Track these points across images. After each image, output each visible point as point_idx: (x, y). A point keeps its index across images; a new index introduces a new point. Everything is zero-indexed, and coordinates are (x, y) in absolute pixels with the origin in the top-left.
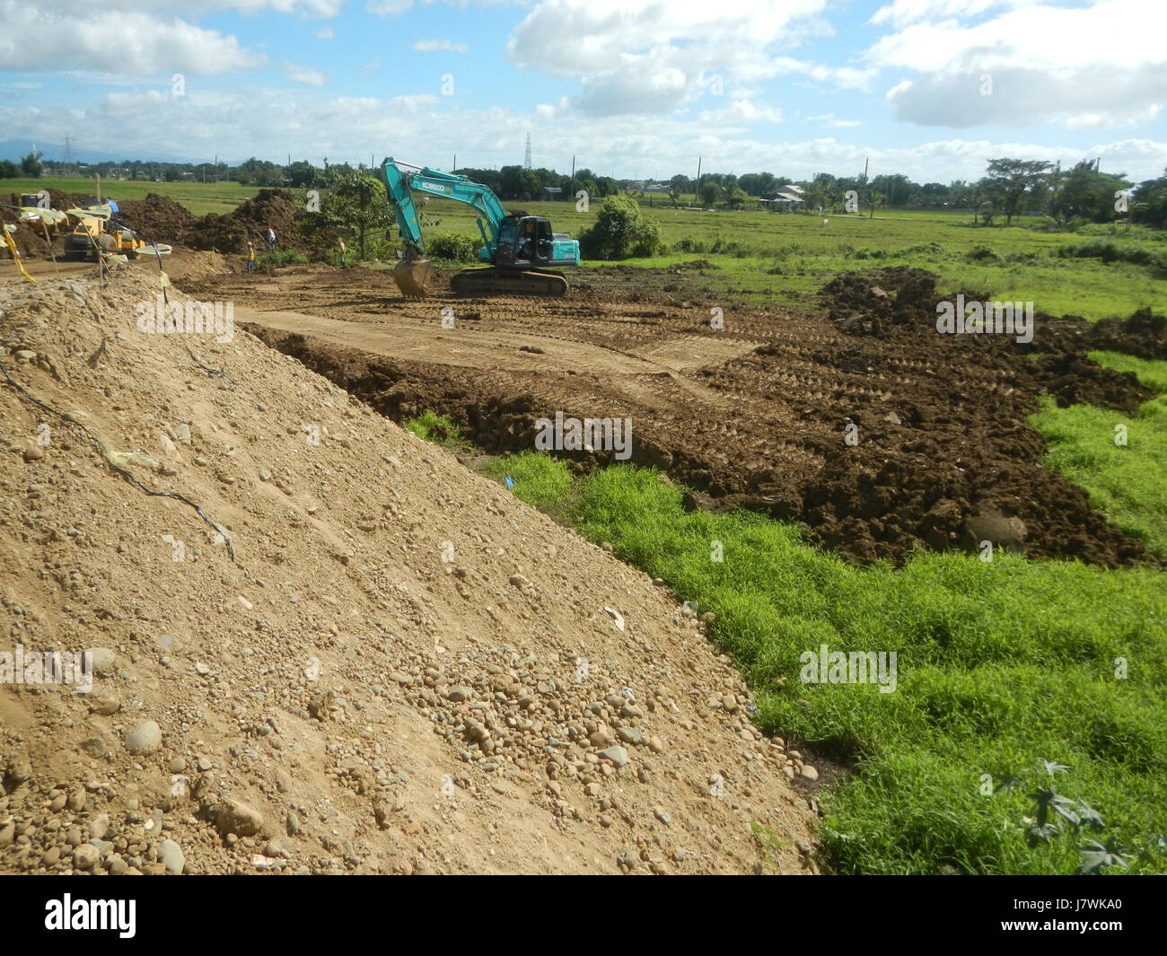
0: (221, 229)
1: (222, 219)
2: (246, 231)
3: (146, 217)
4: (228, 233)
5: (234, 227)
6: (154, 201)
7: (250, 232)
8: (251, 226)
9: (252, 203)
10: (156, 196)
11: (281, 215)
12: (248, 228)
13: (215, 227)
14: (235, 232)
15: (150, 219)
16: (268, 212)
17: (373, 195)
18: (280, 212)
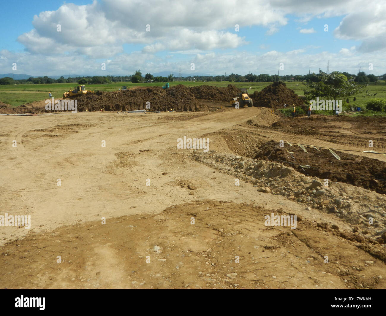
0: (261, 98)
1: (260, 94)
2: (271, 98)
3: (229, 93)
4: (264, 99)
5: (266, 97)
6: (231, 87)
7: (272, 99)
8: (272, 96)
9: (272, 87)
10: (231, 86)
11: (283, 92)
12: (271, 97)
13: (258, 97)
14: (267, 99)
15: (231, 94)
16: (279, 90)
17: (343, 82)
18: (283, 90)
